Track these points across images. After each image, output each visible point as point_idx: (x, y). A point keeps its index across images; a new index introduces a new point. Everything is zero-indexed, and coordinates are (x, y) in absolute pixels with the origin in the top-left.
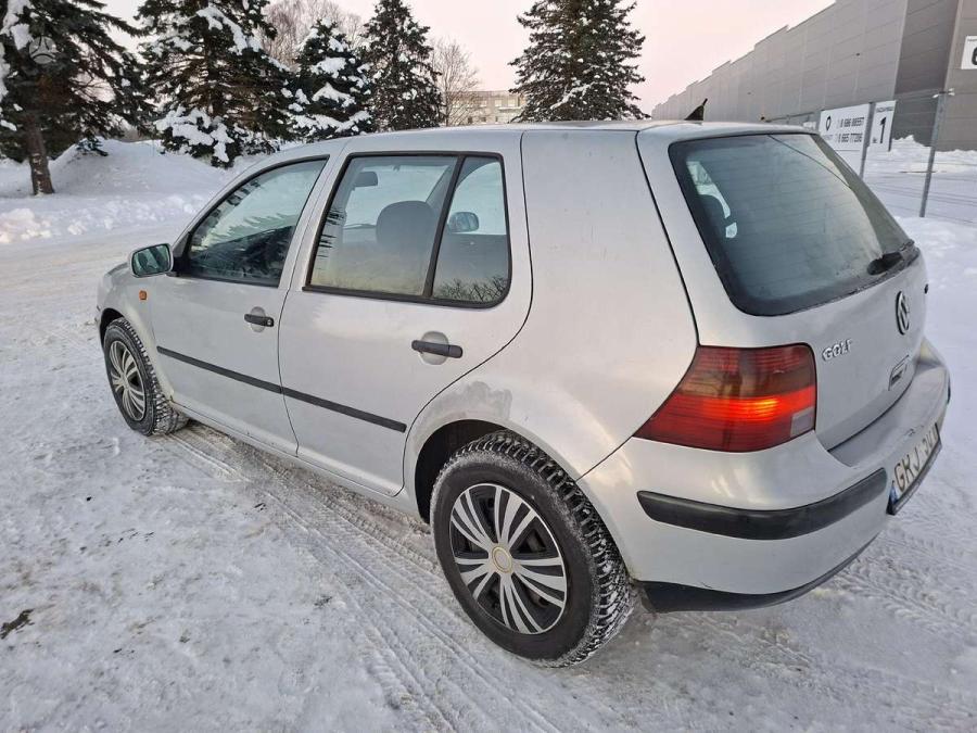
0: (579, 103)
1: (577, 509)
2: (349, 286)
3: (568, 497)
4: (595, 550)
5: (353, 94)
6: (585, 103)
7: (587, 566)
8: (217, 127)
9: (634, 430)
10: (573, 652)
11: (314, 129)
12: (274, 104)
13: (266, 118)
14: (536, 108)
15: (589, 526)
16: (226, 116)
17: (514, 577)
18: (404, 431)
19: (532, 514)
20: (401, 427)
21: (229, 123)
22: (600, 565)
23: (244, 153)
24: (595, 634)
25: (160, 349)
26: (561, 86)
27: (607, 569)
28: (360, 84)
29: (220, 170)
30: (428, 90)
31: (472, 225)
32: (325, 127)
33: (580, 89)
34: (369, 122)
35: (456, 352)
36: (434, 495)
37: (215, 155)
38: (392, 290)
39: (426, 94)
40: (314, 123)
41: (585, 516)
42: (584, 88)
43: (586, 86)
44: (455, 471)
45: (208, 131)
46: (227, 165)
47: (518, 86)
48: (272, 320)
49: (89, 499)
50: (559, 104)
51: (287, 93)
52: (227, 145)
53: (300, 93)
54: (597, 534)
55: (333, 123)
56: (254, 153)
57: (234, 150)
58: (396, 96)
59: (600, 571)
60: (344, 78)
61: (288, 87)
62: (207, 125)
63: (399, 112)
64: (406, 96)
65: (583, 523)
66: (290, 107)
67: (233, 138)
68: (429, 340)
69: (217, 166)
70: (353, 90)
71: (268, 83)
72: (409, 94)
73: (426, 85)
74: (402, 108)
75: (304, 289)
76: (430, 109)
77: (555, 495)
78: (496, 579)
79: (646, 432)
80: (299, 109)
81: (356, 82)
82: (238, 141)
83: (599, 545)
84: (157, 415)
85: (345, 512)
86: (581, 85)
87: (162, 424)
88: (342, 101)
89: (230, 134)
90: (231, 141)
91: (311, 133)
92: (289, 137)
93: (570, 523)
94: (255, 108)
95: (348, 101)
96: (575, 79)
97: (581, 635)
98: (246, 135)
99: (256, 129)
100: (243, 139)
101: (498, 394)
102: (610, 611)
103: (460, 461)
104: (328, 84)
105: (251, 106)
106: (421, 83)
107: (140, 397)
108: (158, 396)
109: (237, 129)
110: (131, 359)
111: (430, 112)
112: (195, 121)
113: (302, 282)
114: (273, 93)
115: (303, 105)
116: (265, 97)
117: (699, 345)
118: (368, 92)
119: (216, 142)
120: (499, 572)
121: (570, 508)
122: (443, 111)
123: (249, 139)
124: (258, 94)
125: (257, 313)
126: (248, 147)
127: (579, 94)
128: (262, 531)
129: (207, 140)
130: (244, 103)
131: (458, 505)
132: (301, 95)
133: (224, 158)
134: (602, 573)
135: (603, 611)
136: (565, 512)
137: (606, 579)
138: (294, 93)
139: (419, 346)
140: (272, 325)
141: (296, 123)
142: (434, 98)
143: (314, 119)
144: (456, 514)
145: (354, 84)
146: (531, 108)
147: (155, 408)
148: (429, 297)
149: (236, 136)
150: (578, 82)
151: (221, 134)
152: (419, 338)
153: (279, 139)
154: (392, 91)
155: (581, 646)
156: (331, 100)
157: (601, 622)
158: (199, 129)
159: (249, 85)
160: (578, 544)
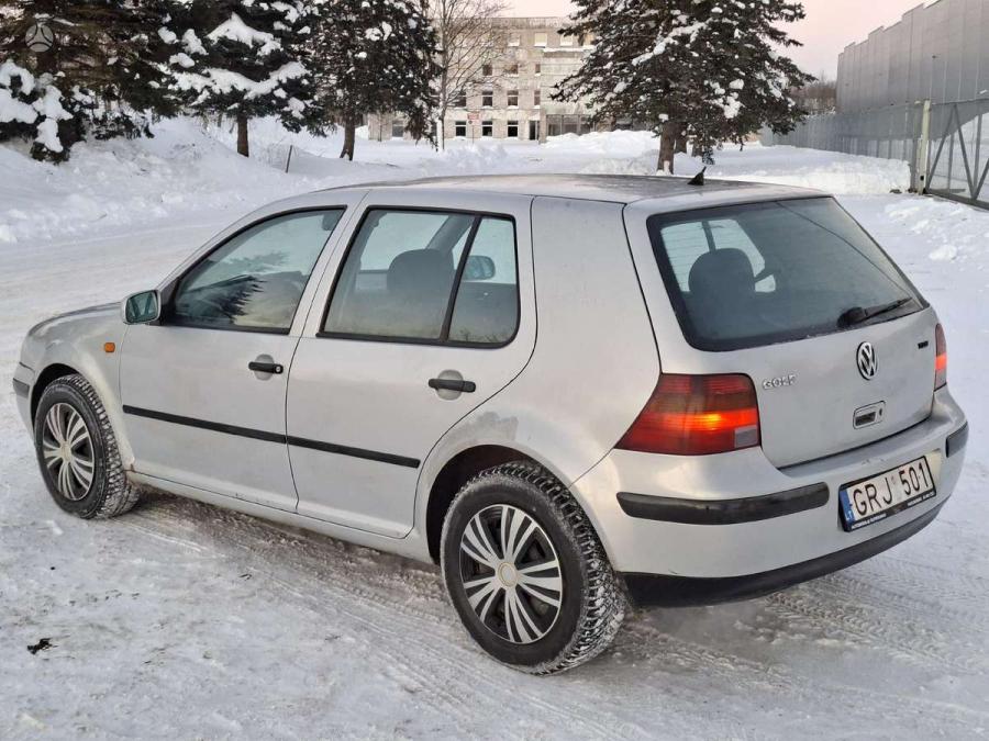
0: (685, 55)
1: (571, 515)
2: (365, 332)
3: (563, 506)
4: (585, 549)
5: (278, 34)
6: (695, 55)
7: (578, 562)
8: (44, 92)
9: (615, 442)
10: (567, 648)
11: (206, 94)
12: (142, 54)
13: (130, 78)
14: (606, 61)
15: (581, 529)
16: (61, 74)
17: (518, 588)
18: (417, 467)
19: (534, 525)
20: (414, 463)
21: (64, 86)
22: (589, 561)
23: (89, 136)
24: (586, 625)
25: (127, 409)
26: (652, 24)
27: (595, 565)
28: (293, 16)
29: (46, 165)
30: (413, 24)
31: (487, 272)
32: (227, 90)
33: (687, 30)
34: (305, 82)
35: (470, 387)
36: (446, 525)
37: (39, 140)
38: (408, 335)
39: (407, 30)
40: (207, 82)
41: (577, 521)
42: (693, 30)
43: (697, 25)
44: (465, 498)
45: (29, 99)
46: (58, 158)
47: (574, 24)
48: (282, 368)
49: (53, 568)
50: (648, 56)
51: (168, 36)
52: (61, 123)
53: (190, 36)
54: (587, 536)
55: (241, 82)
56: (106, 137)
57: (71, 132)
58: (352, 35)
59: (589, 566)
60: (264, 6)
61: (170, 27)
62: (27, 88)
63: (357, 62)
64: (372, 34)
65: (575, 526)
66: (173, 59)
67: (71, 111)
68: (445, 378)
69: (40, 160)
70: (278, 26)
71: (135, 19)
72: (377, 31)
73: (409, 16)
74: (363, 55)
75: (318, 336)
76: (415, 58)
77: (553, 505)
78: (502, 594)
79: (624, 444)
80: (188, 62)
81: (286, 12)
82: (79, 116)
83: (589, 545)
84: (108, 491)
85: (339, 583)
86: (690, 23)
87: (112, 503)
88: (258, 45)
89: (67, 104)
90: (68, 116)
91: (201, 99)
92: (167, 109)
93: (564, 527)
94: (112, 61)
95: (270, 44)
96: (677, 12)
97: (573, 629)
98: (92, 106)
99: (109, 96)
100: (88, 111)
101: (506, 420)
102: (598, 603)
103: (471, 487)
104: (235, 17)
105: (103, 58)
106: (400, 11)
107: (88, 469)
108: (113, 466)
109: (79, 96)
110: (81, 423)
111: (414, 63)
112: (7, 82)
113: (316, 328)
114: (145, 37)
115: (195, 56)
116: (131, 44)
117: (661, 373)
118: (306, 30)
119: (41, 118)
120: (505, 588)
121: (565, 515)
122: (438, 59)
123: (99, 113)
124: (117, 36)
125: (261, 361)
126: (95, 127)
127: (684, 39)
128: (254, 594)
129: (26, 114)
130: (91, 50)
131: (469, 532)
132: (192, 39)
133: (55, 145)
134: (591, 568)
135: (592, 603)
136: (560, 518)
137: (594, 574)
138: (180, 36)
139: (435, 384)
140: (281, 371)
141: (174, 82)
142: (422, 38)
143: (208, 75)
144: (466, 540)
145: (281, 16)
146: (598, 60)
147: (107, 480)
148: (445, 340)
149: (77, 108)
150: (683, 18)
151: (52, 105)
152: (436, 377)
153: (148, 113)
154: (347, 25)
155: (574, 639)
156: (240, 44)
157: (591, 614)
158: (14, 96)
159: (103, 22)
160: (570, 544)
